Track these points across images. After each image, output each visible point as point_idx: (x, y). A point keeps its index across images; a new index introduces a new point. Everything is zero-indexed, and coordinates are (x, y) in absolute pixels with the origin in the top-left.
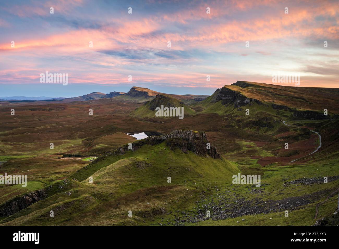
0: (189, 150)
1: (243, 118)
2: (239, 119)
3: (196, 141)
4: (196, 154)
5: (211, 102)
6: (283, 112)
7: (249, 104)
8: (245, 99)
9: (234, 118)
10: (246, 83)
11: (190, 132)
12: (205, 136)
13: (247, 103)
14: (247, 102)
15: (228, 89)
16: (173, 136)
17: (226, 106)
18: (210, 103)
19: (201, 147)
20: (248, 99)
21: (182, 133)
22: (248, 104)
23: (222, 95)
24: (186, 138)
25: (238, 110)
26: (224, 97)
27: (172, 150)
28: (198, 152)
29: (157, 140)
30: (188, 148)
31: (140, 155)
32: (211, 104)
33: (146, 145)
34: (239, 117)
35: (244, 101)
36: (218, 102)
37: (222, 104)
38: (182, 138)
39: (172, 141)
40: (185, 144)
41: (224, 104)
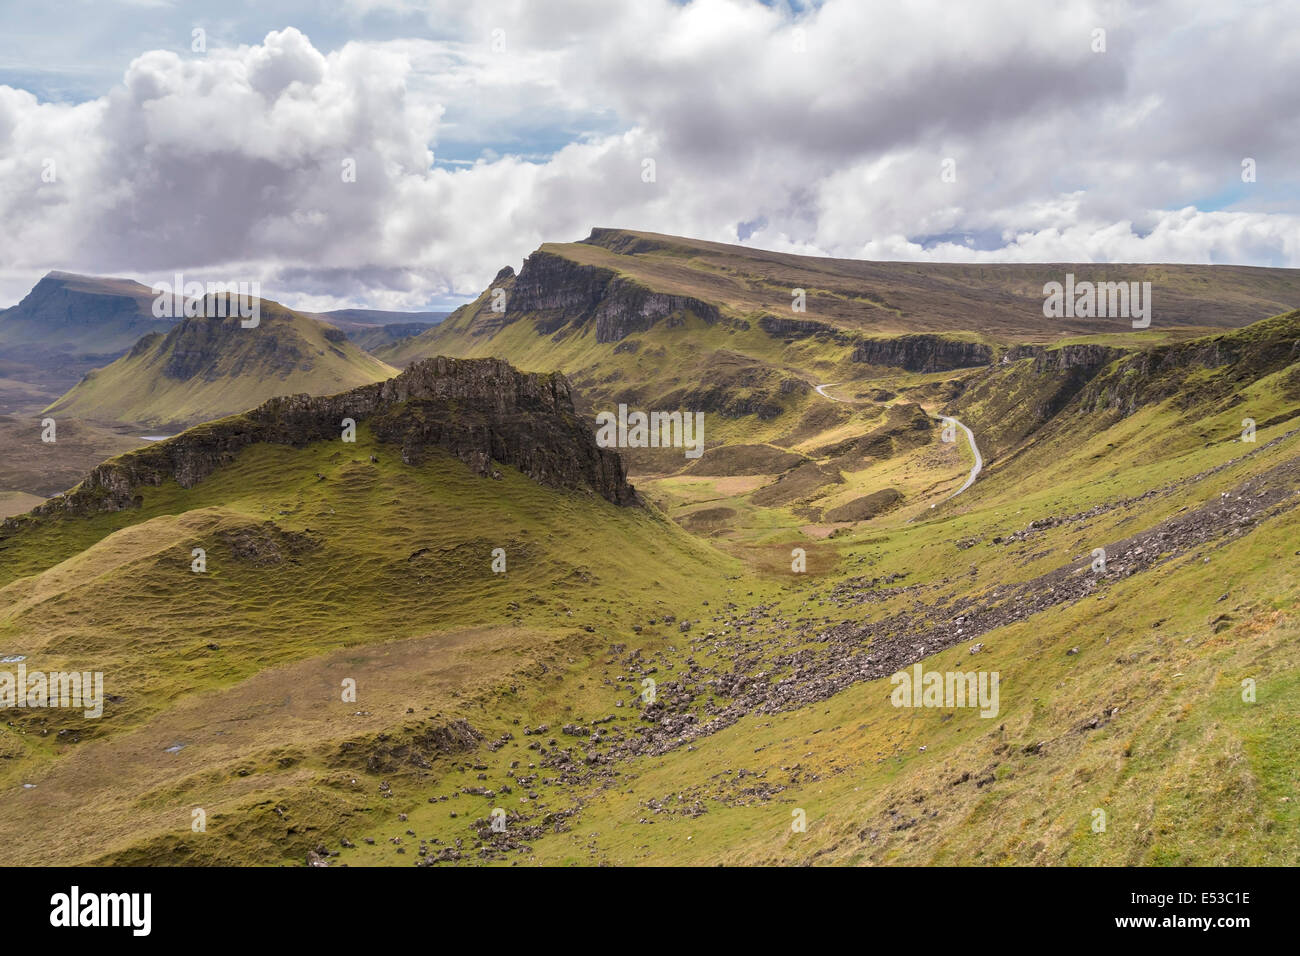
0: (501, 460)
1: (647, 383)
2: (629, 390)
3: (528, 417)
4: (537, 478)
5: (479, 332)
6: (811, 347)
7: (664, 320)
8: (648, 300)
9: (605, 386)
10: (633, 238)
11: (497, 370)
12: (566, 393)
13: (657, 317)
14: (656, 312)
15: (559, 259)
16: (410, 394)
17: (556, 340)
18: (474, 335)
19: (557, 445)
20: (659, 297)
21: (455, 372)
22: (658, 320)
23: (533, 288)
24: (478, 400)
25: (618, 351)
26: (543, 296)
27: (414, 462)
28: (547, 471)
29: (322, 419)
30: (493, 449)
31: (233, 500)
32: (477, 339)
33: (259, 447)
34: (626, 379)
35: (642, 310)
36: (514, 324)
37: (537, 332)
38: (460, 402)
39: (409, 419)
40: (479, 429)
41: (549, 332)
